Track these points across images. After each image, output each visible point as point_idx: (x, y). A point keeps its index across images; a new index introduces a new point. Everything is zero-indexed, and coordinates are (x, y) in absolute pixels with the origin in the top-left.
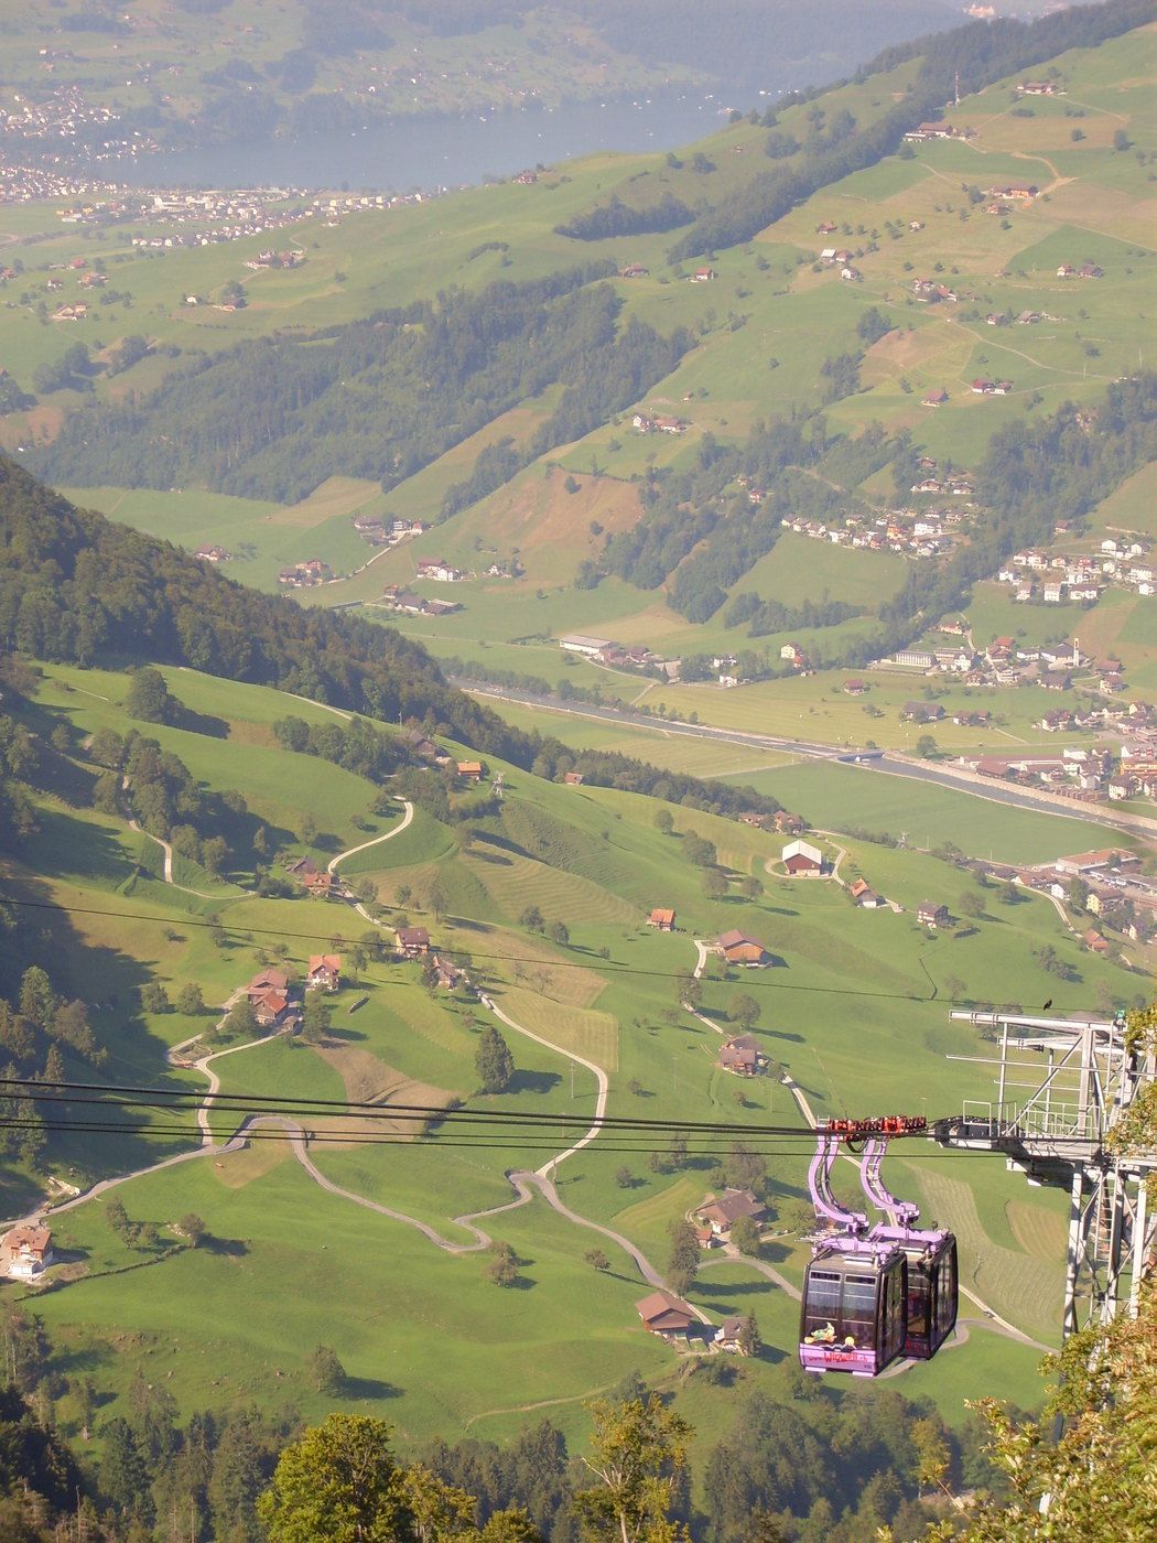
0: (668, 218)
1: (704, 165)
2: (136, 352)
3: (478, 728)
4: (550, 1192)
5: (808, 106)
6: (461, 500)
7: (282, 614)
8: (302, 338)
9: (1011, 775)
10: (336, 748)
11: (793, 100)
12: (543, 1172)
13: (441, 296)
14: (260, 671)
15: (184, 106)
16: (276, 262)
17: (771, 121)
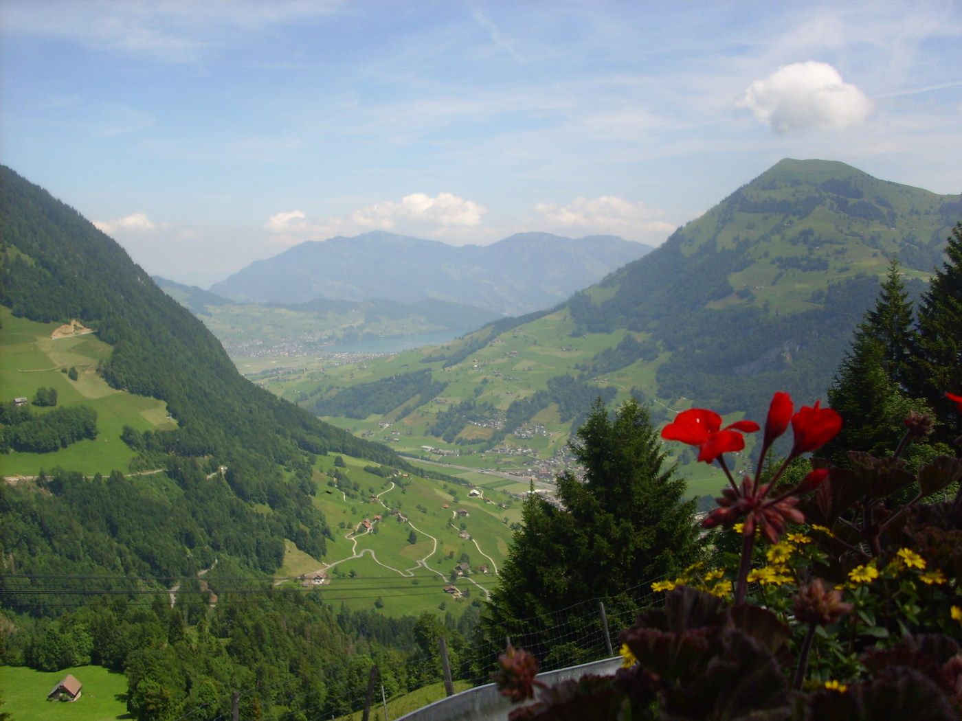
0: (442, 358)
1: (448, 348)
2: (331, 388)
3: (406, 467)
4: (425, 564)
5: (470, 336)
6: (399, 419)
7: (363, 443)
8: (366, 384)
9: (516, 475)
10: (375, 472)
11: (468, 334)
12: (424, 560)
13: (395, 376)
14: (356, 454)
15: (340, 334)
16: (360, 368)
17: (463, 339)
